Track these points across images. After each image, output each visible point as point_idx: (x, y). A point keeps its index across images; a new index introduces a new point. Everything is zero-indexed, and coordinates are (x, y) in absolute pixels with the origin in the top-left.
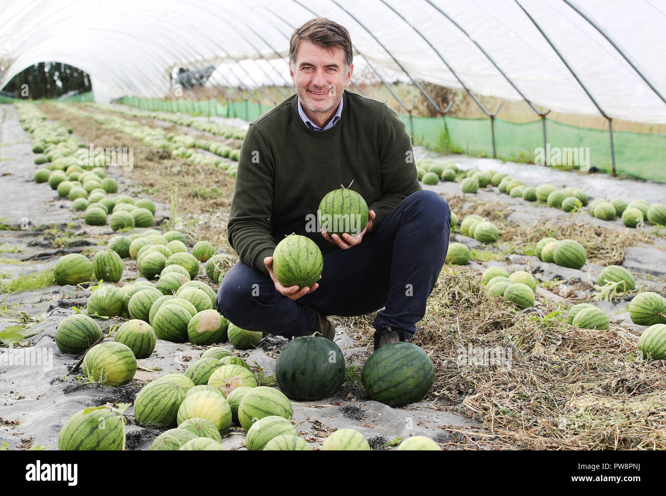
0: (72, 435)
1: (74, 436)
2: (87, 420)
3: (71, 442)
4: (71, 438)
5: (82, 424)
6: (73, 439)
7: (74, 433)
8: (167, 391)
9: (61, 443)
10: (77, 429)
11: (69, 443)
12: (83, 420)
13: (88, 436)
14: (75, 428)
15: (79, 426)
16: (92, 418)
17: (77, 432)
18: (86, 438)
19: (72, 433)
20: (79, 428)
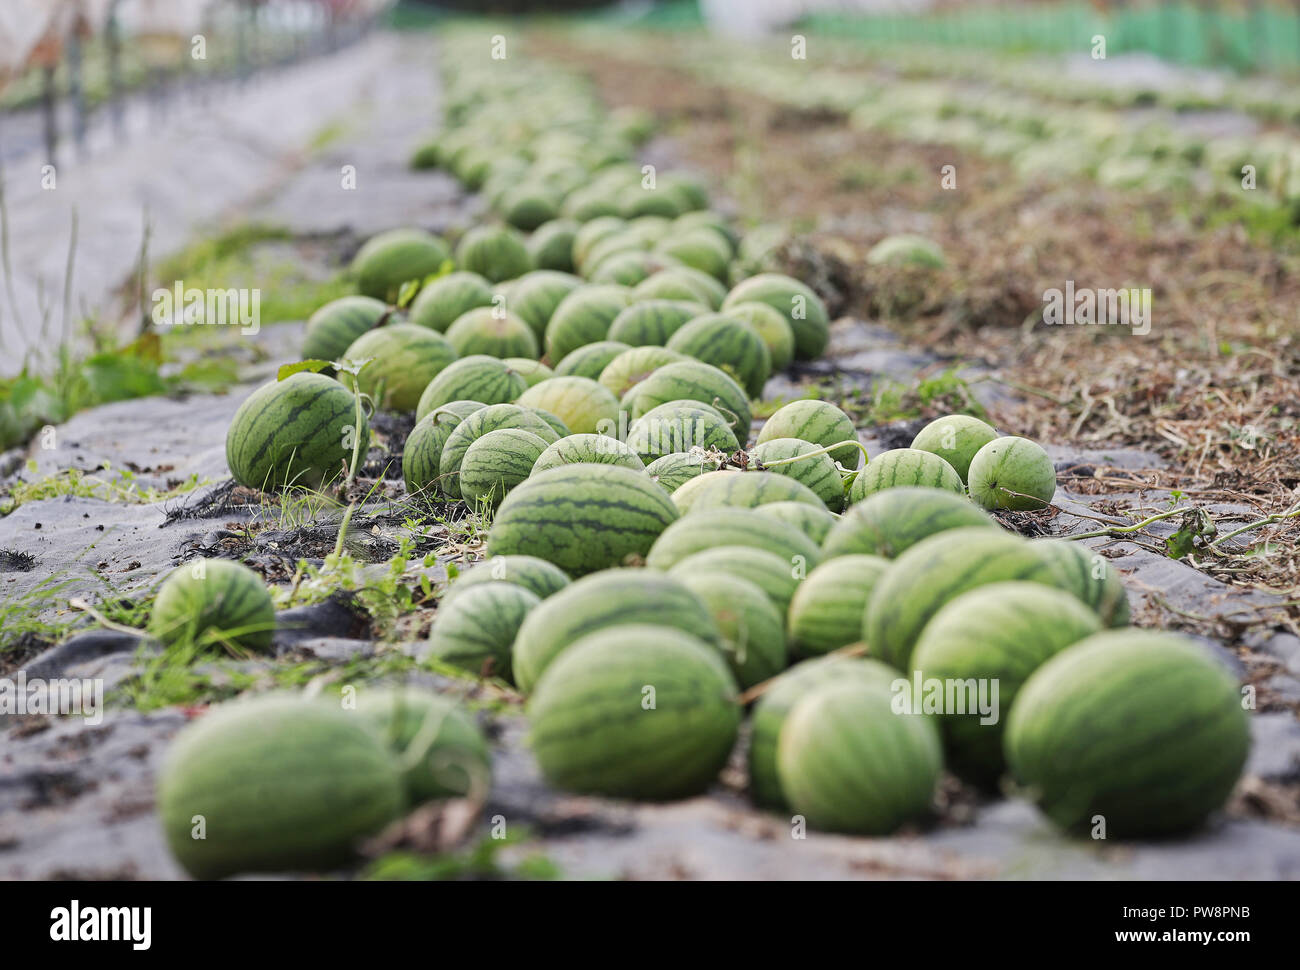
0: (253, 424)
1: (256, 426)
2: (284, 393)
3: (250, 437)
4: (250, 430)
5: (273, 401)
6: (254, 431)
7: (256, 419)
8: (486, 379)
9: (230, 443)
10: (263, 412)
11: (245, 440)
12: (277, 393)
13: (286, 424)
14: (260, 410)
15: (267, 406)
16: (295, 389)
17: (263, 417)
18: (281, 428)
19: (252, 420)
20: (268, 410)
